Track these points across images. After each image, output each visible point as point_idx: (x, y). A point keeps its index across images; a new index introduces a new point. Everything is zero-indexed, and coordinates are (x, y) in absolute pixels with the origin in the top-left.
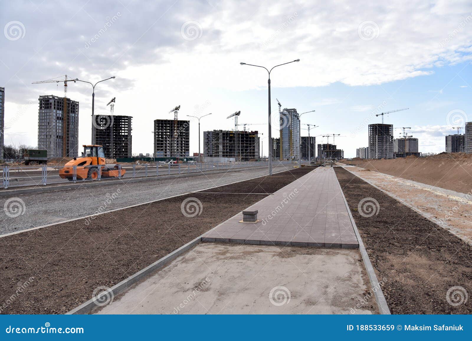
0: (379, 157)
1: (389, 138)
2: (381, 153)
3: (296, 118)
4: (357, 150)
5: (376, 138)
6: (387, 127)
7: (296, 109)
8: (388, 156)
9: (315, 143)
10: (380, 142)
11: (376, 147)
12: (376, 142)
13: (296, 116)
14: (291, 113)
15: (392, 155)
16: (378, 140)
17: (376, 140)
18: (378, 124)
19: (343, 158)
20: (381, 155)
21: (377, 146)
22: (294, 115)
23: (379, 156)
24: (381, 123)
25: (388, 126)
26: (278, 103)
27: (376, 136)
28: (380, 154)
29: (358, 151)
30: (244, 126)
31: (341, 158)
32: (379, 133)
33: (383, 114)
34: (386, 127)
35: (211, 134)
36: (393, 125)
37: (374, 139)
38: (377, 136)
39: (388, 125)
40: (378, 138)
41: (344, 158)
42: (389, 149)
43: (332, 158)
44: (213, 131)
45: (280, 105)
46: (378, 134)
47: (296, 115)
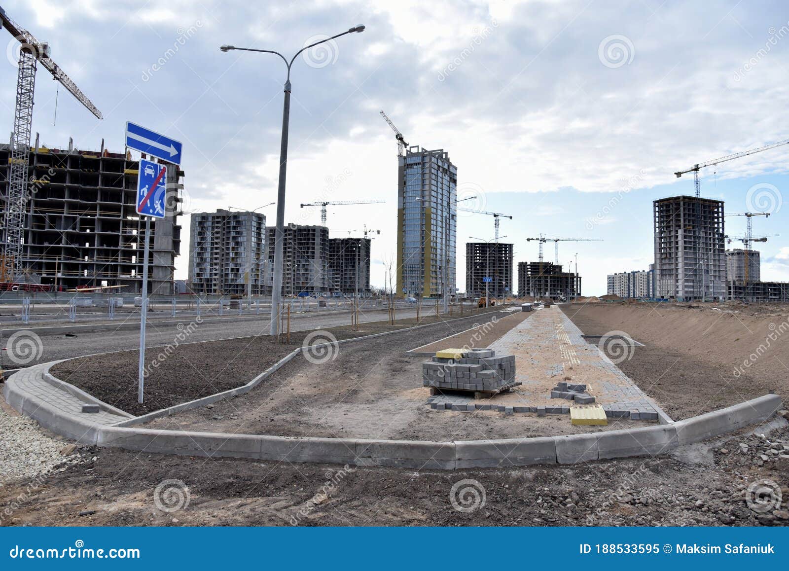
0: (686, 292)
1: (714, 239)
2: (693, 281)
3: (447, 178)
4: (609, 277)
5: (677, 237)
6: (709, 206)
7: (446, 153)
8: (711, 290)
9: (511, 258)
10: (690, 248)
11: (677, 264)
12: (677, 248)
13: (445, 171)
14: (431, 160)
15: (723, 288)
16: (685, 242)
17: (677, 243)
18: (684, 197)
19: (580, 294)
20: (693, 287)
21: (680, 260)
22: (439, 166)
23: (686, 289)
24: (692, 194)
25: (711, 204)
26: (395, 134)
27: (677, 232)
28: (692, 284)
29: (612, 281)
30: (321, 208)
31: (573, 294)
32: (687, 223)
33: (697, 169)
34: (705, 207)
35: (210, 219)
36: (722, 203)
37: (673, 239)
38: (680, 232)
39: (710, 201)
40: (685, 237)
41: (582, 295)
42: (715, 271)
43: (551, 294)
44: (215, 211)
45: (401, 139)
46: (685, 226)
47: (446, 167)
